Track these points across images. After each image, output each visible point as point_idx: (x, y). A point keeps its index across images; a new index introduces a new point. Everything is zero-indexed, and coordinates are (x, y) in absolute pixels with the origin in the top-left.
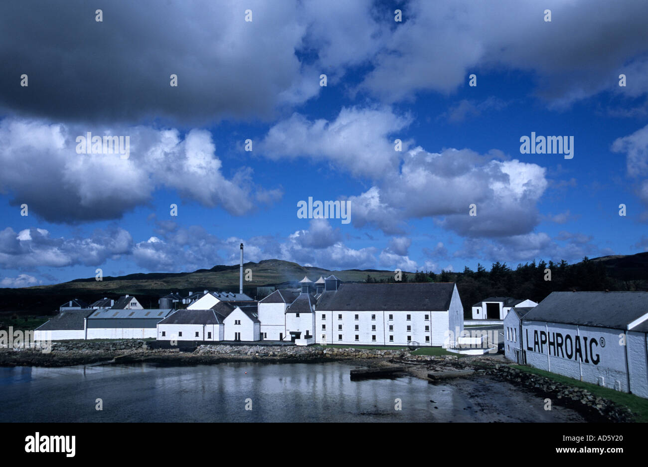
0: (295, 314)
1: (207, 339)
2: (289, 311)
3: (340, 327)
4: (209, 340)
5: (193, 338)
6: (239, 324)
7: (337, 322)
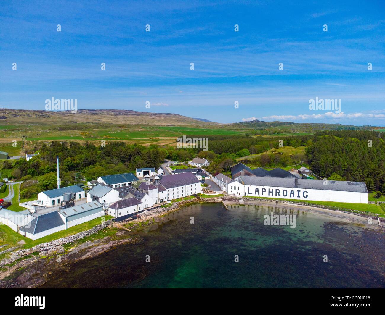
0: (162, 192)
1: (139, 211)
2: (159, 191)
3: (173, 193)
4: (140, 211)
5: (133, 212)
6: (147, 201)
7: (172, 192)
